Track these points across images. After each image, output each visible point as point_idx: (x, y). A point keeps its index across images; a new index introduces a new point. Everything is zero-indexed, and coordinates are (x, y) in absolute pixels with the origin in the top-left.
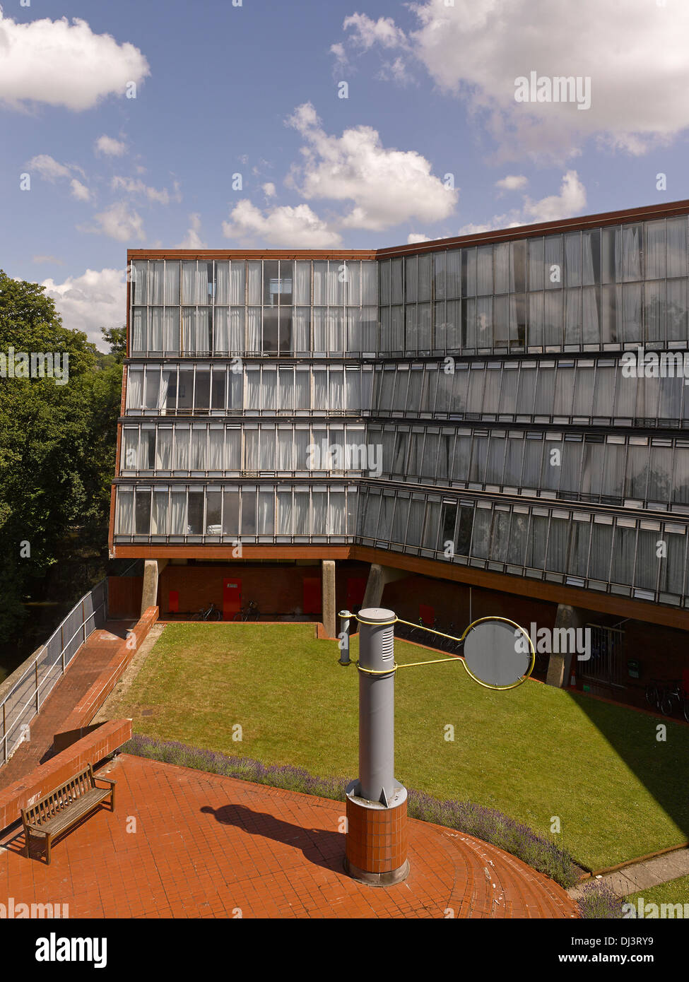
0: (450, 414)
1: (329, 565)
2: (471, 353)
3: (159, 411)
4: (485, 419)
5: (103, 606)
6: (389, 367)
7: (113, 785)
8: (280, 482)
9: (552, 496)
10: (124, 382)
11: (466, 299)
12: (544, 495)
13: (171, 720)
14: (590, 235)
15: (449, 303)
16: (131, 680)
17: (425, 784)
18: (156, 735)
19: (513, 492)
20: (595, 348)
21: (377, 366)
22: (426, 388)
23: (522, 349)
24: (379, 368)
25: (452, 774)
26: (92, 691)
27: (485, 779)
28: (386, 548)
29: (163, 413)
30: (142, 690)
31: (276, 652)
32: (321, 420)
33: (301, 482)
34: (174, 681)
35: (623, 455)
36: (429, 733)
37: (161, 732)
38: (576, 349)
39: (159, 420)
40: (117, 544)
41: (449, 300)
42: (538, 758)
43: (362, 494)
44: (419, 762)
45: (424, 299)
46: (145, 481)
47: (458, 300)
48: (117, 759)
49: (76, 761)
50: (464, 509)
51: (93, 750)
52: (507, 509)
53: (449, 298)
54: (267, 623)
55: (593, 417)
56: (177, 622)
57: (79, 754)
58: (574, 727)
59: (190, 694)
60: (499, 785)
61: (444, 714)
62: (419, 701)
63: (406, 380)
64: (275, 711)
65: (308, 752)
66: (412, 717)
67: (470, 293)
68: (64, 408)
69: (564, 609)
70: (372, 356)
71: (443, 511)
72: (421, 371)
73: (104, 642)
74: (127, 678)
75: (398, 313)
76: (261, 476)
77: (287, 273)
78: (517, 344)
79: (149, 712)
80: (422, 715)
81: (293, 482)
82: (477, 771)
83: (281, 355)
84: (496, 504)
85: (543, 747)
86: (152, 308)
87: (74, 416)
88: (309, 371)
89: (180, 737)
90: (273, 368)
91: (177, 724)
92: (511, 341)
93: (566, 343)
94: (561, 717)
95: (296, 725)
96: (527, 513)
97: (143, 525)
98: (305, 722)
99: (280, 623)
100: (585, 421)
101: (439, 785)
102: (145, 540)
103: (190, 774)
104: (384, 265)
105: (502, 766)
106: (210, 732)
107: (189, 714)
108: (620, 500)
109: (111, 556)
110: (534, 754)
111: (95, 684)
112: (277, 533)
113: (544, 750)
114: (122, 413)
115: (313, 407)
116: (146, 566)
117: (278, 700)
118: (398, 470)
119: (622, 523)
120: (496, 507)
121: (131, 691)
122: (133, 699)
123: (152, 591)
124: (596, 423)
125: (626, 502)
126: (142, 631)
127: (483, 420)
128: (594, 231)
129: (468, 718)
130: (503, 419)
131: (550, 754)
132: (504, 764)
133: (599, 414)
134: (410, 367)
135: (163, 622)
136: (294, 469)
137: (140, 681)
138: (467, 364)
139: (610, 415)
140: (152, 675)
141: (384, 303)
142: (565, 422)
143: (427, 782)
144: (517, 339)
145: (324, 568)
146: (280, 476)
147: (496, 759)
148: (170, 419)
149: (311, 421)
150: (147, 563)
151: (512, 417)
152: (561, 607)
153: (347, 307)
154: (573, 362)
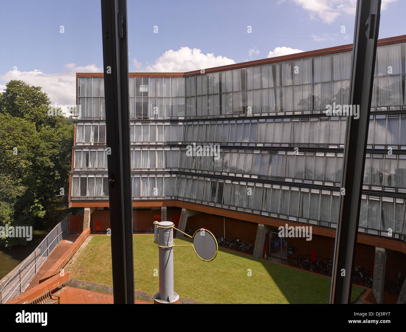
0: (215, 142)
1: (164, 209)
2: (224, 117)
3: (91, 143)
4: (229, 145)
5: (67, 228)
6: (190, 123)
7: (59, 298)
8: (143, 173)
9: (256, 177)
10: (75, 131)
11: (221, 94)
12: (253, 177)
13: (91, 274)
14: (272, 66)
15: (215, 96)
16: (76, 258)
17: (197, 298)
18: (84, 280)
19: (240, 176)
20: (274, 114)
21: (185, 123)
22: (205, 132)
23: (244, 115)
24: (185, 124)
25: (208, 294)
26: (58, 263)
27: (222, 295)
28: (188, 201)
29: (92, 144)
30: (80, 263)
31: (140, 246)
32: (160, 146)
33: (152, 173)
34: (94, 259)
35: (285, 159)
36: (201, 277)
37: (87, 279)
38: (266, 115)
39: (90, 147)
40: (72, 201)
41: (214, 94)
42: (245, 286)
43: (178, 178)
44: (195, 289)
45: (204, 94)
46: (84, 173)
47: (218, 94)
48: (63, 288)
49: (44, 288)
50: (220, 184)
51: (52, 284)
52: (237, 183)
53: (214, 93)
54: (137, 234)
55: (273, 143)
56: (98, 235)
57: (45, 285)
58: (262, 274)
59: (101, 264)
60: (228, 297)
61: (208, 270)
62: (198, 265)
63: (196, 129)
64: (136, 270)
65: (149, 286)
66: (195, 271)
67: (223, 91)
68: (51, 143)
69: (260, 226)
70: (183, 118)
71: (211, 185)
72: (203, 125)
73: (67, 244)
74: (74, 258)
75: (193, 100)
76: (135, 171)
77: (146, 83)
78: (243, 113)
79: (82, 271)
80: (199, 270)
81: (148, 173)
82: (219, 292)
83: (143, 119)
84: (233, 181)
85: (248, 282)
86: (87, 98)
87: (56, 146)
88: (155, 125)
89: (94, 281)
90: (140, 124)
91: (94, 276)
92: (240, 112)
93: (262, 112)
94: (257, 270)
95: (145, 275)
96: (246, 185)
97: (84, 192)
98: (149, 274)
99: (143, 234)
100: (269, 145)
101: (202, 298)
102: (84, 199)
103: (94, 294)
104: (187, 79)
105: (230, 290)
106: (108, 279)
107: (100, 272)
108: (283, 178)
109: (70, 206)
110: (243, 285)
111: (59, 260)
112: (141, 195)
113: (248, 283)
114: (74, 144)
115: (157, 140)
116: (85, 210)
117: (139, 266)
118: (193, 168)
119: (284, 188)
120: (233, 182)
121: (76, 263)
122: (76, 266)
123: (88, 221)
124: (274, 145)
125: (286, 179)
126: (82, 238)
127: (228, 145)
128: (273, 64)
129: (218, 271)
130: (236, 145)
131: (250, 285)
132: (230, 289)
133: (275, 142)
134: (198, 123)
135: (92, 235)
136: (149, 168)
137: (80, 259)
138: (222, 121)
139: (280, 142)
140: (85, 256)
141: (188, 96)
142: (261, 145)
143: (197, 297)
144: (243, 110)
145: (162, 210)
146: (143, 171)
147: (228, 287)
148: (96, 146)
149: (156, 146)
150: (85, 209)
151: (240, 144)
152: (259, 225)
153: (172, 98)
154: (265, 120)
